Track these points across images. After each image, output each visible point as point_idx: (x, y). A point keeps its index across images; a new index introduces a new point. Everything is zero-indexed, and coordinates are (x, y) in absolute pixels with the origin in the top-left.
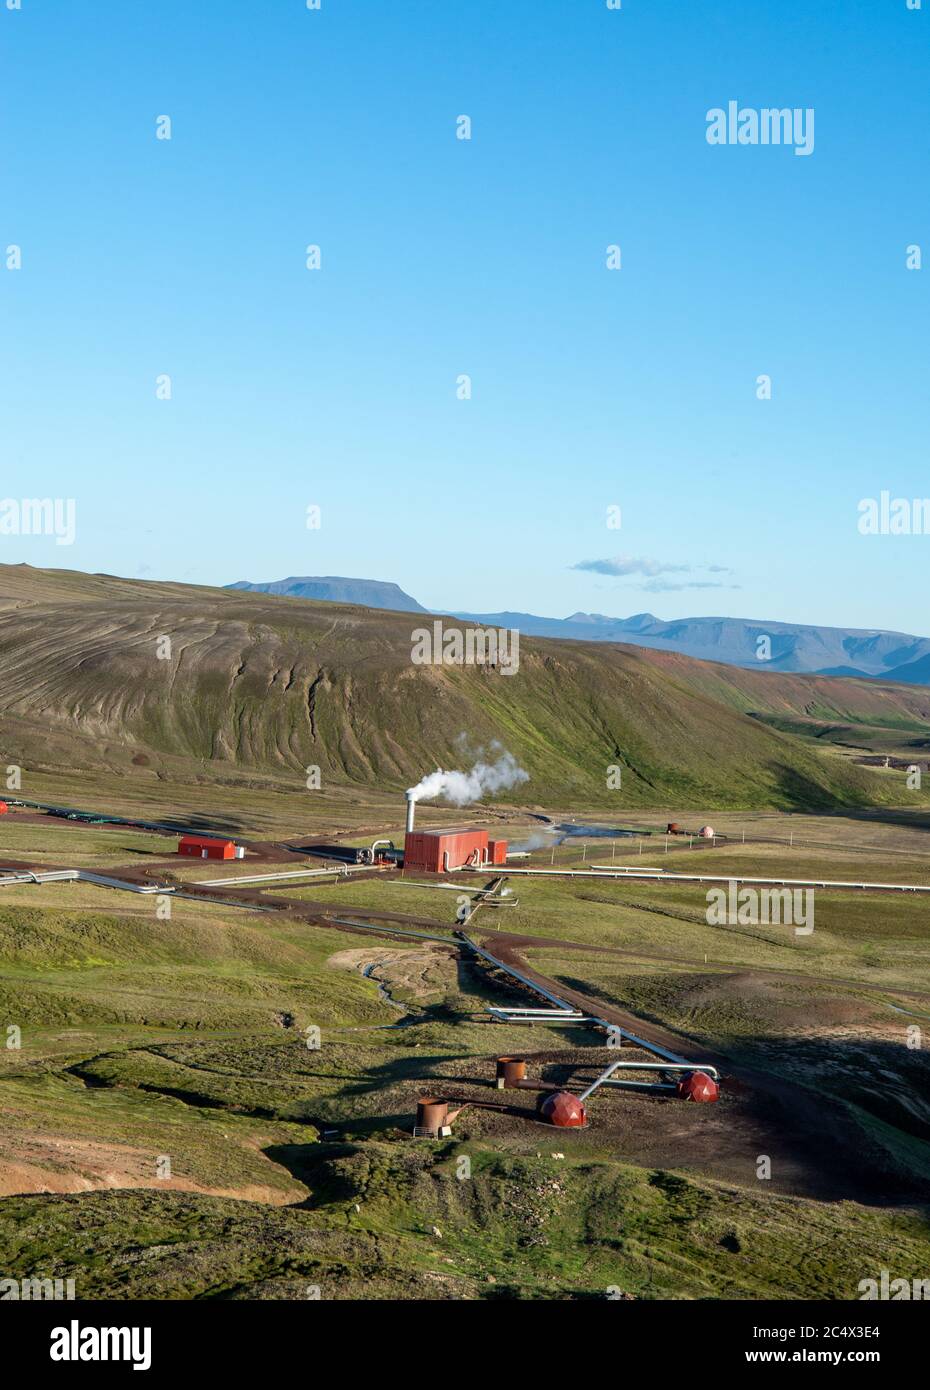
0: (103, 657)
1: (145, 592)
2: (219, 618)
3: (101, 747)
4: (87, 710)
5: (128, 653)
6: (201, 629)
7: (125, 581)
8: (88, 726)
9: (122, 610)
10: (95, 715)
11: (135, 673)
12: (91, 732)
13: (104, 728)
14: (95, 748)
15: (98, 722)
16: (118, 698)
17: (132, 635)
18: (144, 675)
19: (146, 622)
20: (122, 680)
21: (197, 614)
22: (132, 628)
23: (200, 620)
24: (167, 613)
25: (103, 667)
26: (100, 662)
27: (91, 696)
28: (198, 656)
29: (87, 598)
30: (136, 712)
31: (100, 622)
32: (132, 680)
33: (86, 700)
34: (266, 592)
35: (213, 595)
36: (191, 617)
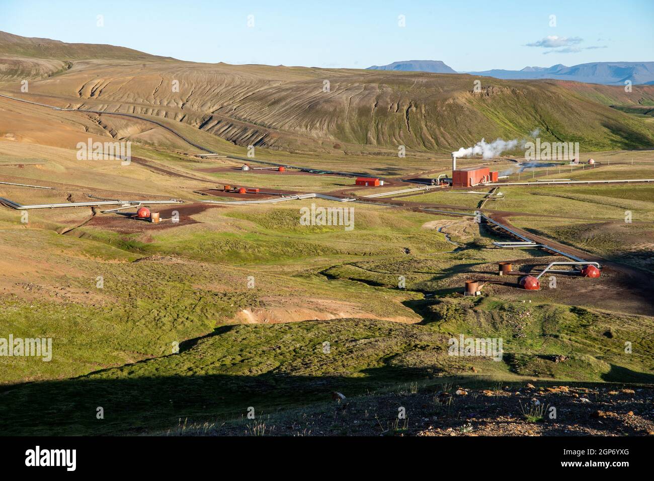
0: (318, 103)
1: (332, 73)
2: (365, 83)
3: (320, 142)
4: (313, 126)
5: (328, 101)
6: (358, 88)
7: (324, 69)
8: (314, 134)
10: (316, 129)
11: (331, 109)
12: (315, 136)
13: (321, 134)
14: (317, 142)
15: (317, 131)
16: (325, 120)
18: (335, 110)
19: (334, 87)
20: (326, 113)
21: (355, 82)
23: (356, 85)
24: (342, 82)
25: (318, 107)
26: (316, 106)
27: (314, 120)
28: (356, 101)
29: (308, 78)
30: (333, 126)
31: (315, 88)
32: (330, 113)
33: (312, 123)
34: (385, 69)
35: (361, 73)
36: (353, 83)
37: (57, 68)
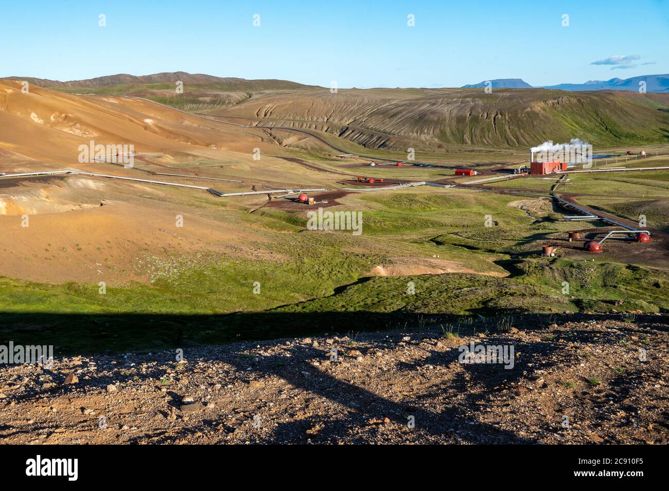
0: (425, 115)
1: (437, 92)
2: (461, 98)
3: (427, 143)
4: (422, 132)
5: (433, 113)
6: (455, 102)
7: (430, 89)
8: (423, 137)
9: (430, 99)
10: (425, 133)
11: (436, 119)
12: (424, 139)
13: (428, 137)
14: (425, 144)
15: (426, 135)
16: (431, 127)
17: (433, 107)
18: (439, 119)
19: (438, 102)
20: (432, 121)
21: (454, 98)
22: (434, 104)
23: (456, 99)
24: (444, 98)
25: (426, 118)
26: (425, 117)
27: (423, 128)
28: (455, 111)
29: (419, 96)
30: (437, 131)
31: (424, 104)
32: (435, 121)
33: (422, 129)
34: (476, 87)
35: (459, 90)
36: (452, 99)
37: (241, 97)
